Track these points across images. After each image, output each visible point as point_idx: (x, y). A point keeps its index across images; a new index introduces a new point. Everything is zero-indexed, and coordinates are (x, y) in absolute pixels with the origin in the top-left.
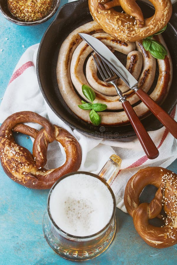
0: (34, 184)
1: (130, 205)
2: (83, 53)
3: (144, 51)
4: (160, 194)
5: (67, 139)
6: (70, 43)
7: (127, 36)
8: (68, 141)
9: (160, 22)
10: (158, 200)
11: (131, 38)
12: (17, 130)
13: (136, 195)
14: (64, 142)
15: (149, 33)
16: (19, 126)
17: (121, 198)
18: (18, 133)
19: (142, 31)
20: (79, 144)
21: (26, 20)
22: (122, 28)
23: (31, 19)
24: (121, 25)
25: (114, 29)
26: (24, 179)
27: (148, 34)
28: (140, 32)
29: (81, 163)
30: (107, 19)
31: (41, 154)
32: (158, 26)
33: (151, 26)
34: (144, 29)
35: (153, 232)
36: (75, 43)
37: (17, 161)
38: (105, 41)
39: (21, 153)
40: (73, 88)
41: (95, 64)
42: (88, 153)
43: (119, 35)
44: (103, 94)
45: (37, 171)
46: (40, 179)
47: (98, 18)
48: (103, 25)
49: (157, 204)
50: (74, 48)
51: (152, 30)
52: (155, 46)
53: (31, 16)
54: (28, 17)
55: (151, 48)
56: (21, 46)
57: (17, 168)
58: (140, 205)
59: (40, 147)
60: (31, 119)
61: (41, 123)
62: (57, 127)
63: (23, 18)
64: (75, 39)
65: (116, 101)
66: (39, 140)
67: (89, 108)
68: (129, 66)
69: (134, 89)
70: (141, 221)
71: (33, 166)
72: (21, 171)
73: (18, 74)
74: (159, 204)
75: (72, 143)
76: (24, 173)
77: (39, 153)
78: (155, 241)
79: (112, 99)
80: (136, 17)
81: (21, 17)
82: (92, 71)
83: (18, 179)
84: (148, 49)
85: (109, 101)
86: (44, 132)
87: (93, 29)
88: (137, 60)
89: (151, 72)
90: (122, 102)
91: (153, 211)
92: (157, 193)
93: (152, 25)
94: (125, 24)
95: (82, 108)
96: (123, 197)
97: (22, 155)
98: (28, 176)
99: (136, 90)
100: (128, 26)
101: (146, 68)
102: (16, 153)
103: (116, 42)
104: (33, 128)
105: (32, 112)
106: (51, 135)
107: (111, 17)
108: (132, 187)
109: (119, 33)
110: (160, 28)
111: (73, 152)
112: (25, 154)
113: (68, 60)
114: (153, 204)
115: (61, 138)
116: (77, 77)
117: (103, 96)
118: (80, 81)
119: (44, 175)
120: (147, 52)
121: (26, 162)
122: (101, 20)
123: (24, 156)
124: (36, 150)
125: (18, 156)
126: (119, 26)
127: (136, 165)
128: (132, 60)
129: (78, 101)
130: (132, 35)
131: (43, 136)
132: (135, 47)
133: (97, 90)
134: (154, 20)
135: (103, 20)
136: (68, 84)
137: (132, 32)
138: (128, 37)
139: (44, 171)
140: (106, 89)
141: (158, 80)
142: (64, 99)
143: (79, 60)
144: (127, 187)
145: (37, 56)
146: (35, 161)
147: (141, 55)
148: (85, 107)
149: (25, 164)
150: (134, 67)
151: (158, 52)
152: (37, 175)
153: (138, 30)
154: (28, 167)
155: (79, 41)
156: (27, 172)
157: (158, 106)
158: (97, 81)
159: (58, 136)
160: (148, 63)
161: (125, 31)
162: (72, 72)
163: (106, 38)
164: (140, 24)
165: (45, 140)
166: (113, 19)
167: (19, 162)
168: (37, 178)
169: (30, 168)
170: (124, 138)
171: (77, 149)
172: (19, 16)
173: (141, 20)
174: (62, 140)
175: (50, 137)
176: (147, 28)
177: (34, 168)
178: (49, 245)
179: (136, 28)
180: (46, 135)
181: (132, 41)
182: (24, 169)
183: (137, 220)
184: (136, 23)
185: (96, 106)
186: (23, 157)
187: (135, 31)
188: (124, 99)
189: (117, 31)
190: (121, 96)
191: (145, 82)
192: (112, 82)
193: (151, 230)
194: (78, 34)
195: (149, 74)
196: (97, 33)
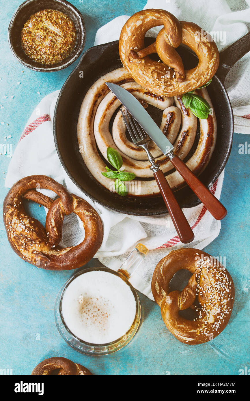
0: (45, 265)
1: (158, 293)
2: (110, 107)
3: (183, 107)
4: (194, 282)
5: (87, 213)
6: (95, 94)
7: (163, 91)
8: (87, 216)
9: (204, 77)
10: (191, 288)
11: (168, 93)
12: (27, 197)
13: (166, 282)
14: (83, 216)
15: (190, 88)
16: (30, 193)
17: (148, 283)
18: (28, 200)
19: (182, 86)
20: (101, 219)
21: (43, 63)
22: (158, 82)
23: (49, 63)
24: (157, 79)
25: (147, 83)
26: (34, 259)
27: (188, 90)
28: (180, 87)
29: (102, 242)
30: (140, 70)
31: (55, 229)
32: (201, 81)
33: (193, 81)
34: (185, 84)
35: (183, 326)
36: (101, 95)
37: (27, 238)
38: (137, 93)
39: (32, 227)
40: (96, 149)
41: (123, 122)
42: (112, 229)
43: (154, 90)
44: (131, 158)
45: (50, 250)
46: (53, 260)
47: (129, 67)
48: (135, 76)
49: (191, 293)
50: (99, 101)
51: (194, 86)
52: (197, 103)
53: (49, 59)
54: (46, 60)
55: (192, 105)
56: (36, 92)
57: (26, 245)
58: (170, 294)
59: (55, 221)
60: (45, 185)
61: (56, 191)
62: (75, 197)
63: (39, 61)
64: (101, 90)
65: (147, 168)
66: (54, 212)
67: (114, 177)
68: (164, 126)
69: (169, 156)
70: (170, 314)
71: (46, 244)
72: (31, 250)
73: (31, 129)
74: (192, 293)
75: (92, 218)
76: (35, 252)
77: (53, 228)
78: (185, 337)
79: (143, 165)
80: (175, 69)
81: (37, 60)
82: (120, 130)
83: (27, 259)
84: (188, 106)
85: (139, 168)
86: (59, 204)
87: (123, 78)
88: (175, 119)
89: (190, 134)
90: (153, 171)
91: (184, 302)
92: (191, 280)
93: (194, 79)
94: (162, 77)
95: (106, 176)
96: (151, 282)
97: (33, 230)
98: (39, 256)
99: (171, 157)
100: (165, 80)
101: (185, 128)
102: (26, 227)
103: (150, 96)
104: (47, 197)
105: (47, 177)
106: (67, 207)
107: (144, 68)
108: (162, 272)
109: (154, 87)
110: (204, 82)
111: (93, 229)
112: (36, 229)
113: (92, 115)
114: (185, 293)
115: (80, 210)
116: (102, 137)
117: (131, 161)
118: (106, 141)
119: (58, 255)
120: (187, 110)
121: (37, 239)
122: (133, 70)
123: (35, 231)
124: (50, 224)
125: (28, 232)
126: (154, 80)
127: (167, 246)
128: (168, 118)
129: (102, 166)
130: (170, 90)
131: (59, 207)
132: (173, 102)
133: (124, 153)
134: (196, 73)
135: (135, 70)
136: (90, 145)
137: (169, 87)
138: (165, 92)
139: (58, 250)
140: (135, 152)
141: (198, 143)
142: (86, 163)
143: (105, 116)
144: (155, 272)
145: (55, 111)
146: (48, 237)
147: (180, 112)
148: (109, 176)
149: (36, 242)
150: (170, 127)
151: (200, 110)
152: (50, 254)
153: (177, 85)
154: (40, 246)
155: (105, 92)
156: (38, 251)
157: (196, 179)
158: (125, 143)
159: (76, 209)
160: (188, 123)
161: (162, 86)
162: (96, 130)
163: (138, 90)
164: (180, 78)
165: (61, 213)
166: (147, 70)
167: (29, 239)
168: (50, 259)
169: (42, 246)
170: (154, 215)
171: (98, 226)
172: (34, 58)
173: (181, 72)
174: (81, 213)
175: (67, 210)
176: (188, 82)
177: (47, 246)
178: (60, 335)
179: (174, 83)
180: (62, 207)
181: (169, 96)
182: (34, 247)
183: (166, 311)
184: (175, 76)
185: (122, 175)
186: (34, 233)
187: (173, 86)
188: (156, 168)
189: (151, 85)
190: (153, 164)
191: (183, 146)
192: (143, 146)
193: (181, 324)
194: (105, 84)
195: (188, 136)
196: (129, 82)
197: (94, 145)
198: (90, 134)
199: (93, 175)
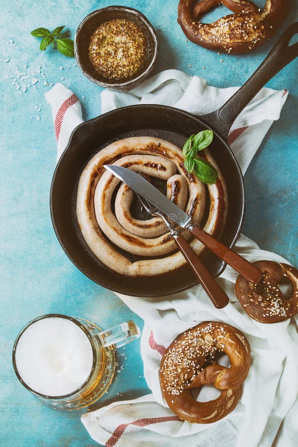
2: (109, 186)
6: (90, 174)
36: (98, 174)
38: (135, 166)
50: (96, 180)
55: (196, 169)
64: (97, 168)
65: (158, 244)
68: (170, 195)
79: (154, 242)
82: (124, 209)
84: (191, 171)
85: (150, 246)
87: (118, 152)
88: (181, 187)
89: (199, 201)
101: (193, 196)
103: (150, 167)
113: (90, 197)
116: (106, 219)
117: (141, 240)
128: (173, 188)
132: (176, 170)
143: (104, 196)
150: (177, 198)
151: (206, 175)
155: (101, 171)
158: (131, 221)
160: (195, 190)
163: (136, 163)
188: (176, 234)
190: (172, 230)
195: (198, 204)
196: (125, 156)
197: (97, 229)
198: (90, 218)
199: (102, 261)
